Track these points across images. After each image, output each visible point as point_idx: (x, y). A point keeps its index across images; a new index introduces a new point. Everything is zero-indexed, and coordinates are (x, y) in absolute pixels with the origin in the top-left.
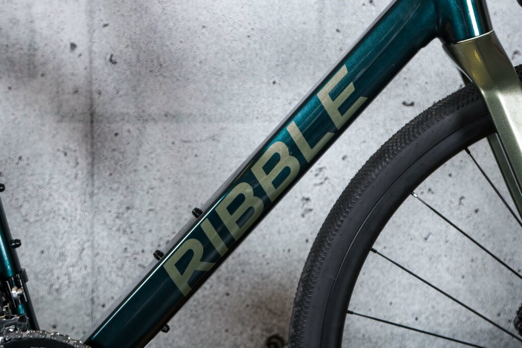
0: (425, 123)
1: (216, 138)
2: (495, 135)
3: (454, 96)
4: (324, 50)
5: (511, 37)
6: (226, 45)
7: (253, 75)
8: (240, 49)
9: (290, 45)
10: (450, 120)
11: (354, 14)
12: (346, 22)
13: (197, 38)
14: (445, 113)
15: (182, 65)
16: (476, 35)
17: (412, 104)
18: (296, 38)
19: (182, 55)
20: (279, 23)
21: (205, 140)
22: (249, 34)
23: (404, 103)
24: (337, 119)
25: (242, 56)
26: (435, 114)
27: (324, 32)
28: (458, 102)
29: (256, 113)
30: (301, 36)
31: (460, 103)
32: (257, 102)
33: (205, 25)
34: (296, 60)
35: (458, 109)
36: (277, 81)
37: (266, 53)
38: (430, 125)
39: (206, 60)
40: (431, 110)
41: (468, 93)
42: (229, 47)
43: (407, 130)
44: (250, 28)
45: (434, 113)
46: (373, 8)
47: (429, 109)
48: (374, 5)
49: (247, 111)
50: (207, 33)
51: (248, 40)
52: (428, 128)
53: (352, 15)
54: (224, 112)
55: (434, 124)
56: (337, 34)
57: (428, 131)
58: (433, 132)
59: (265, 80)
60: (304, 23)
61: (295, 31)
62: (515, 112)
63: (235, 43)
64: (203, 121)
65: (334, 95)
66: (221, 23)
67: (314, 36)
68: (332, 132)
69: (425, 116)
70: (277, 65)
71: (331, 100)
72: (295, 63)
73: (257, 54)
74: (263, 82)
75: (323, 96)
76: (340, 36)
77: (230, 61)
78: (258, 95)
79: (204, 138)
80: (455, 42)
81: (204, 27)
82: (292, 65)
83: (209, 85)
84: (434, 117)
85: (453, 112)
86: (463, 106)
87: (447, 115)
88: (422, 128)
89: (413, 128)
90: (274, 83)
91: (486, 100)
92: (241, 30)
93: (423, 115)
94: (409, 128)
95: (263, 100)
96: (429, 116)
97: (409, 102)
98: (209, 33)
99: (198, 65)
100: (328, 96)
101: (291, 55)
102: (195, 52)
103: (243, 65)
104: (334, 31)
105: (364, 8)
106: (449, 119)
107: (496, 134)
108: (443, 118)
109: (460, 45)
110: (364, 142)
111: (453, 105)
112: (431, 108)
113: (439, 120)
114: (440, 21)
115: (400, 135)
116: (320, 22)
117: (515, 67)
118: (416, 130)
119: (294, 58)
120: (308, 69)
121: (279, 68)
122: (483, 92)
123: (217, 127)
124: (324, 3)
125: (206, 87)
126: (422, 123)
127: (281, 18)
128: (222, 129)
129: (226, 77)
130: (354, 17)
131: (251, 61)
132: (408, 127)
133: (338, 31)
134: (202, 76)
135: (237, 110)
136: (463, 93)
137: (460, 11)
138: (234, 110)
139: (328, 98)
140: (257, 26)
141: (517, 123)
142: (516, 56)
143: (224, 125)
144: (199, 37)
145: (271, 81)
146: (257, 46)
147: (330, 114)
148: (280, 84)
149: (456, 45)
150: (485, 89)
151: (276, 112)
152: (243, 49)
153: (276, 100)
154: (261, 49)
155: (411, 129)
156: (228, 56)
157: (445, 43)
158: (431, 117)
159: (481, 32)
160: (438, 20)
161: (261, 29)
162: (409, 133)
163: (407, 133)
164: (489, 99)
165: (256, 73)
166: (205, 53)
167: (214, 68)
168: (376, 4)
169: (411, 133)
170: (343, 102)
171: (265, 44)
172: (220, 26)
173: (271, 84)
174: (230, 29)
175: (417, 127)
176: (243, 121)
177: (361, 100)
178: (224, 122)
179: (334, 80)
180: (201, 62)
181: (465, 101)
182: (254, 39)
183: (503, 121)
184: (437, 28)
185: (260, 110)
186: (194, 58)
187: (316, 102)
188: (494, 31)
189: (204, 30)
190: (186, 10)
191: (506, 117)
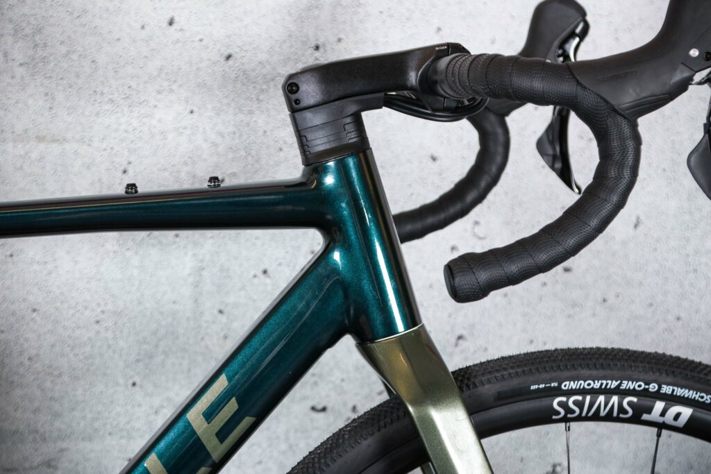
0: (335, 451)
1: (53, 463)
2: (429, 466)
3: (373, 413)
4: (202, 339)
5: (453, 317)
6: (67, 334)
7: (105, 375)
8: (85, 339)
9: (155, 333)
10: (369, 446)
11: (243, 288)
12: (231, 299)
13: (25, 326)
14: (362, 436)
15: (3, 363)
16: (400, 331)
17: (324, 409)
18: (164, 323)
19: (5, 349)
20: (140, 303)
21: (38, 467)
22: (98, 319)
23: (313, 409)
24: (215, 449)
25: (88, 349)
26: (349, 438)
27: (202, 313)
28: (379, 421)
29: (109, 426)
30: (170, 320)
31: (382, 423)
32: (110, 412)
33: (35, 307)
34: (164, 352)
35: (379, 430)
36: (138, 382)
37: (121, 343)
38: (341, 454)
39: (38, 355)
40: (342, 433)
41: (392, 408)
42: (70, 337)
43: (311, 461)
44: (99, 310)
45: (347, 437)
46: (268, 281)
47: (340, 430)
48: (269, 277)
49: (96, 425)
50: (38, 319)
51: (97, 327)
52: (339, 457)
53: (240, 290)
54: (64, 427)
55: (347, 452)
56: (220, 316)
57: (340, 461)
58: (346, 462)
59: (121, 381)
60: (174, 302)
61: (162, 313)
62: (455, 436)
63: (78, 332)
64: (34, 441)
65: (209, 415)
66: (58, 304)
67: (188, 319)
68: (208, 467)
69: (335, 441)
70: (138, 361)
71: (206, 423)
72: (162, 357)
73: (109, 347)
74: (117, 384)
75: (195, 416)
76: (223, 319)
77: (71, 356)
78: (112, 402)
79: (35, 464)
80: (372, 341)
81: (34, 310)
82: (159, 359)
83: (43, 390)
84: (347, 442)
85: (372, 435)
86: (385, 426)
87: (365, 439)
88: (332, 458)
89: (320, 459)
90: (134, 384)
91: (415, 420)
92: (87, 313)
93: (332, 440)
94: (313, 458)
95: (118, 409)
96: (341, 441)
97: (320, 407)
98: (42, 319)
99: (27, 362)
100: (202, 417)
101: (157, 346)
102: (21, 345)
103: (90, 361)
104: (215, 312)
105: (256, 280)
106: (367, 445)
107: (430, 464)
108: (359, 443)
109: (378, 344)
110: (260, 462)
111: (373, 425)
112: (342, 429)
113: (354, 445)
114: (352, 312)
115: (302, 468)
116: (196, 300)
117: (453, 373)
118: (323, 461)
119: (161, 349)
120: (181, 364)
121: (141, 364)
122: (411, 409)
123: (55, 448)
124: (201, 275)
125: (38, 393)
126: (330, 451)
127: (143, 296)
128: (62, 450)
129: (66, 378)
130: (243, 293)
131: (101, 355)
132: (313, 456)
133: (221, 312)
134: (32, 378)
135: (82, 423)
136: (385, 409)
137: (378, 299)
138: (79, 424)
139: (201, 419)
140: (110, 307)
141: (458, 450)
142: (461, 342)
143: (64, 445)
144: (28, 324)
145: (130, 382)
146: (110, 335)
147: (204, 442)
148: (141, 387)
149: (374, 345)
150: (414, 404)
151: (137, 425)
152: (90, 339)
153: (137, 409)
154: (115, 338)
155: (316, 460)
156: (69, 348)
157: (359, 341)
158: (343, 442)
159: (407, 327)
160: (348, 311)
161: (115, 312)
162: (313, 465)
163: (310, 465)
164: (419, 417)
165: (108, 372)
166: (37, 345)
167: (50, 367)
168: (271, 276)
169: (317, 465)
170: (222, 425)
171: (121, 332)
172: (57, 309)
173: (130, 386)
174: (71, 312)
175: (325, 455)
176: (90, 439)
177: (247, 421)
178: (63, 440)
179: (209, 396)
180: (30, 359)
181: (388, 420)
182: (105, 325)
183: (439, 448)
184: (347, 322)
185: (115, 423)
186: (21, 353)
187: (185, 426)
188: (423, 325)
189: (35, 315)
190: (8, 288)
191: (443, 441)
